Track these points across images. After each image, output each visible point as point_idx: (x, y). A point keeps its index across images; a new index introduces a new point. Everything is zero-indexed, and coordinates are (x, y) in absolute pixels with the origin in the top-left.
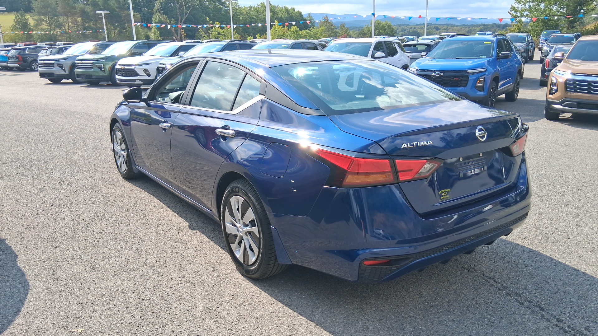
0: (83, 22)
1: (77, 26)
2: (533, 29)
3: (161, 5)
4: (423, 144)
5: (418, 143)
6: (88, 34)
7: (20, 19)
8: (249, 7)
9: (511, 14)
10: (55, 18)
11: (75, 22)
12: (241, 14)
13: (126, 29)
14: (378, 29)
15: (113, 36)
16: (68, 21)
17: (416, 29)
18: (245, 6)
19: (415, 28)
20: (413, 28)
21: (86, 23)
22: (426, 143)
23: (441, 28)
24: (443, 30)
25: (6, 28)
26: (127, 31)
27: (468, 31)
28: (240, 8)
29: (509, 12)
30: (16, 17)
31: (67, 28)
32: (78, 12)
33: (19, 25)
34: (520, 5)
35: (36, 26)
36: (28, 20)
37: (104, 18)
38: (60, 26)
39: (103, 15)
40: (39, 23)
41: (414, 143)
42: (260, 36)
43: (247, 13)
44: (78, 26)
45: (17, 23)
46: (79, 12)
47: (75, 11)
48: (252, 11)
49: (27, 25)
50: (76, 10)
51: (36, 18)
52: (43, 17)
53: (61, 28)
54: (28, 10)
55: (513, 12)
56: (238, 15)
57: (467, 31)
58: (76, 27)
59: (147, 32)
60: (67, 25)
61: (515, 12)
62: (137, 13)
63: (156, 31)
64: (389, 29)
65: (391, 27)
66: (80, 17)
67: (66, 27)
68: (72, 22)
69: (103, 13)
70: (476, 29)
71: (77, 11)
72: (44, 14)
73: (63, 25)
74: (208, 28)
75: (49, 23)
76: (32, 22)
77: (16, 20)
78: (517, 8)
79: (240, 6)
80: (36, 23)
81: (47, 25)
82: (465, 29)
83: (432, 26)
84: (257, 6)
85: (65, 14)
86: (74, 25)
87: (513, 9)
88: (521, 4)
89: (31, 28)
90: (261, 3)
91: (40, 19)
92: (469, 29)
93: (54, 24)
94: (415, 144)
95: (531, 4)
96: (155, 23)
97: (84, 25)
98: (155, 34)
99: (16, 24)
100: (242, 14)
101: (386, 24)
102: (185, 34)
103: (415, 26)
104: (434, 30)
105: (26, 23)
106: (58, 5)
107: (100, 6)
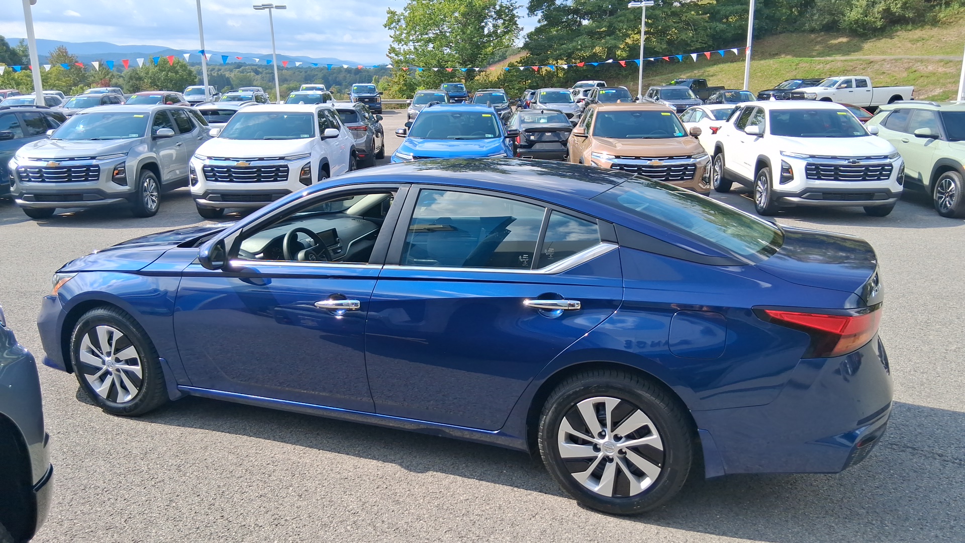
2: (423, 81)
9: (390, 58)
14: (164, 71)
17: (222, 71)
19: (219, 70)
20: (216, 69)
23: (263, 71)
24: (266, 73)
27: (306, 76)
29: (387, 55)
34: (400, 45)
55: (393, 55)
57: (303, 77)
61: (396, 55)
64: (184, 70)
65: (187, 68)
70: (317, 75)
78: (398, 50)
82: (301, 74)
83: (247, 67)
87: (392, 50)
88: (401, 43)
92: (306, 74)
95: (416, 44)
101: (178, 63)
103: (219, 66)
104: (252, 74)
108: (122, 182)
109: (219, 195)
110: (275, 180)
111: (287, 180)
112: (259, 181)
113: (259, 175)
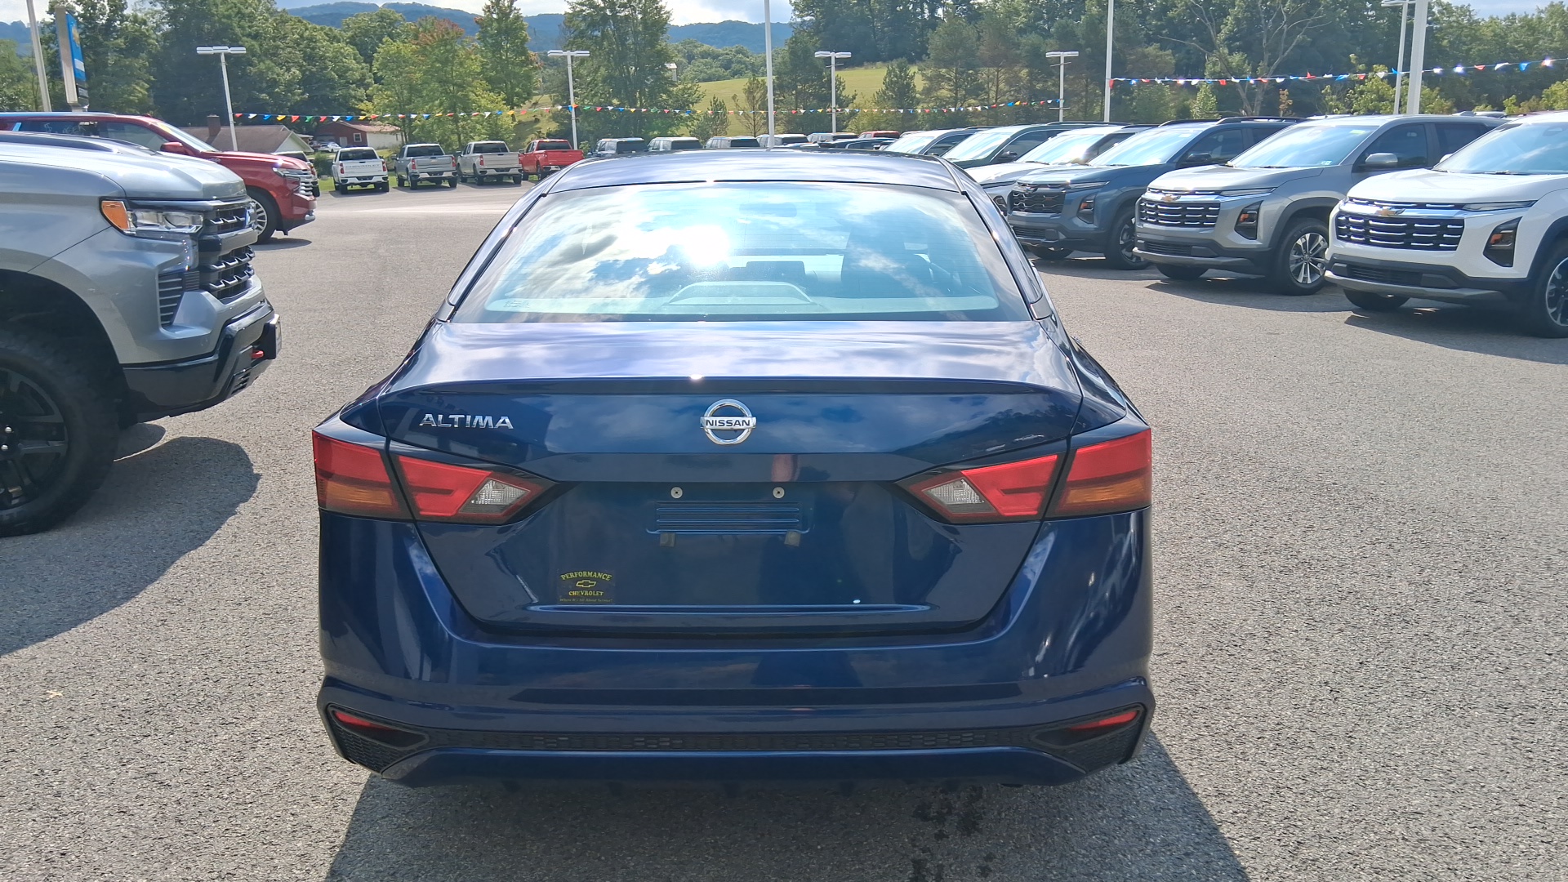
0: (1030, 81)
1: (1015, 91)
3: (1238, 27)
4: (481, 423)
5: (469, 418)
6: (1038, 110)
7: (896, 76)
8: (1507, 19)
10: (971, 72)
11: (1013, 81)
12: (1475, 39)
13: (1132, 93)
15: (1095, 112)
16: (998, 78)
18: (1495, 17)
21: (1039, 81)
22: (491, 423)
25: (865, 98)
26: (1132, 99)
28: (1477, 22)
30: (889, 73)
31: (992, 94)
32: (1024, 54)
33: (893, 91)
35: (927, 91)
36: (912, 78)
37: (1062, 67)
38: (977, 90)
39: (1062, 61)
40: (935, 81)
41: (456, 417)
42: (1517, 104)
43: (1495, 35)
44: (1018, 91)
45: (889, 85)
46: (1027, 56)
47: (1016, 54)
48: (1515, 30)
49: (908, 91)
50: (1018, 52)
51: (929, 73)
52: (944, 70)
53: (978, 96)
54: (917, 55)
56: (1464, 43)
58: (1012, 93)
59: (1184, 100)
60: (994, 88)
62: (1167, 52)
63: (1209, 97)
66: (1027, 67)
67: (992, 92)
68: (1007, 82)
69: (1063, 55)
71: (1020, 54)
72: (948, 64)
73: (984, 89)
74: (1351, 84)
75: (956, 83)
76: (919, 83)
77: (887, 80)
79: (1476, 18)
80: (927, 84)
81: (950, 90)
84: (1536, 14)
85: (994, 62)
86: (1011, 86)
89: (915, 97)
90: (1552, 5)
91: (937, 75)
93: (966, 86)
94: (457, 420)
96: (1213, 74)
97: (1031, 88)
98: (1205, 104)
99: (887, 89)
100: (1480, 39)
102: (1290, 102)
105: (908, 85)
106: (982, 40)
107: (1078, 39)
108: (1250, 232)
109: (1345, 266)
110: (1436, 248)
111: (1455, 249)
112: (1407, 246)
113: (1410, 236)
